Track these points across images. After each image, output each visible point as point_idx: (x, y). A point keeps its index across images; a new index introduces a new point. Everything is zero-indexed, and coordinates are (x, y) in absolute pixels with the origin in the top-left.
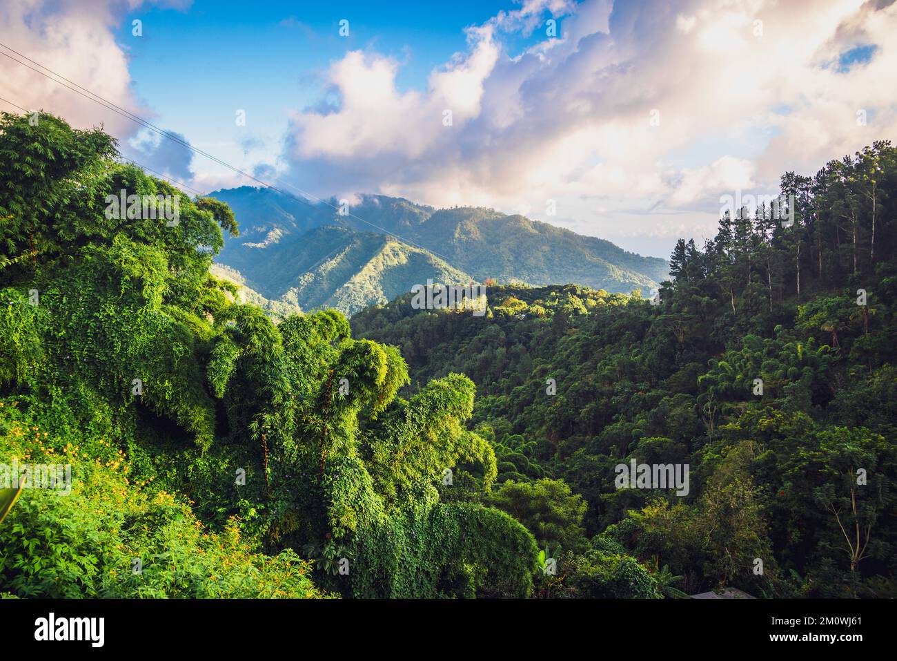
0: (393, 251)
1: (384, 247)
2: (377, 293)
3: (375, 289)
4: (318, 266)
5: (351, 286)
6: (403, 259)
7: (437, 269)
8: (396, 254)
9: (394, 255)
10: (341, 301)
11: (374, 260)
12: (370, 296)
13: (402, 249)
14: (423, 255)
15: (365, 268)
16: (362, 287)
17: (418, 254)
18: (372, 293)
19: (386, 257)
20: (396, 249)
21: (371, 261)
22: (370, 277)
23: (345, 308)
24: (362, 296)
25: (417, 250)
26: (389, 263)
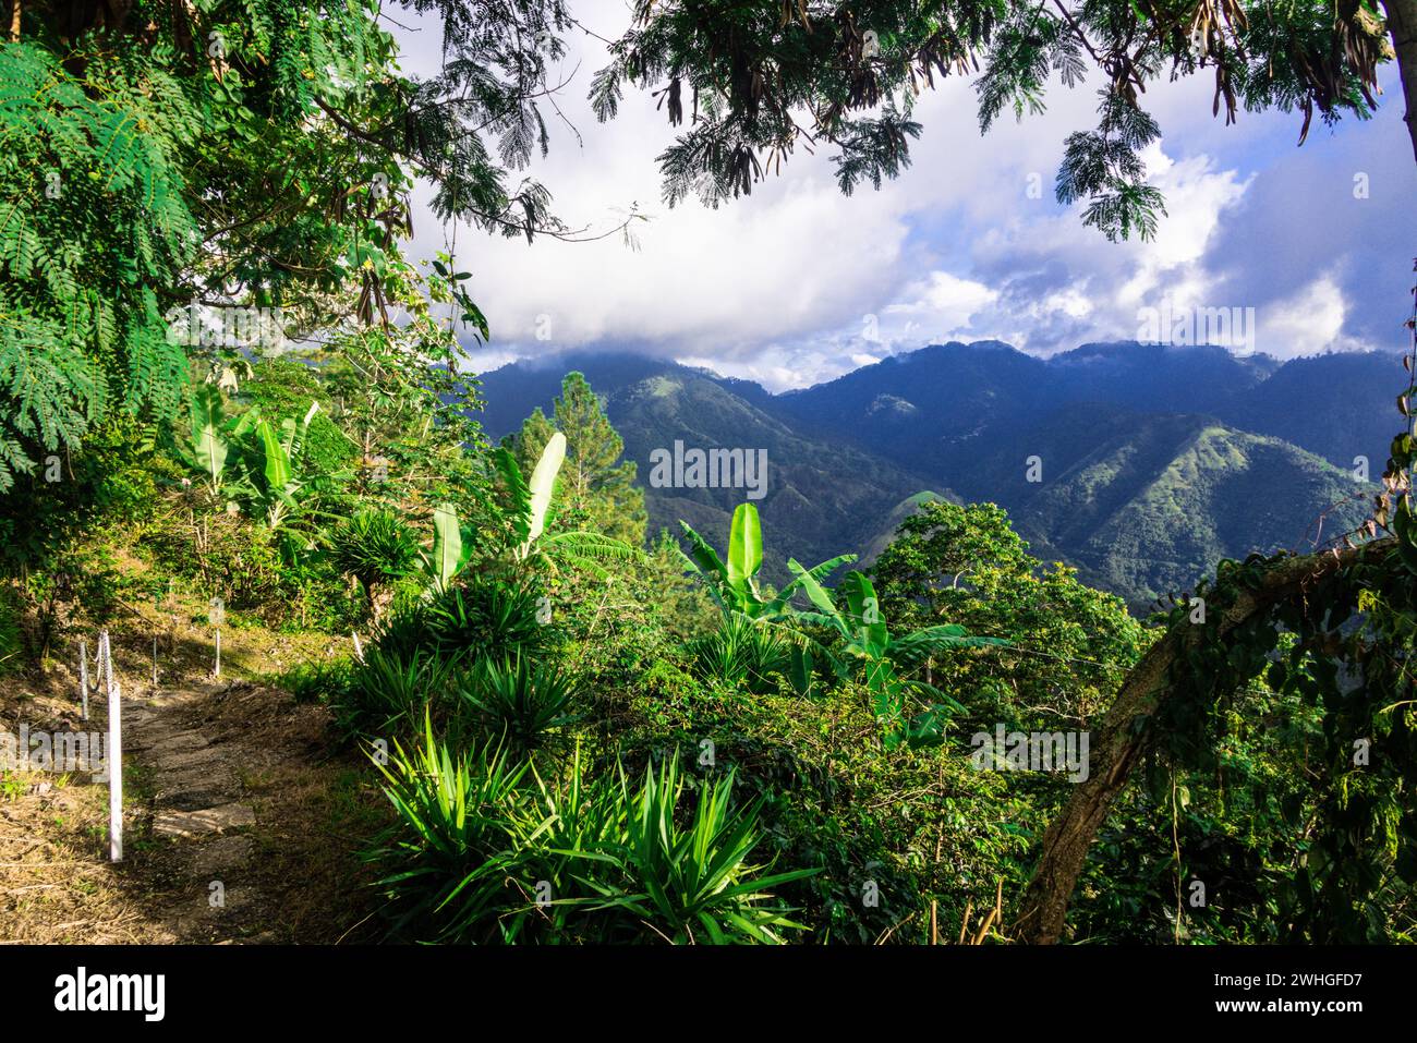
0: (1217, 443)
1: (1198, 436)
2: (1190, 519)
3: (1185, 512)
4: (1076, 471)
5: (1140, 507)
6: (1239, 459)
7: (1312, 475)
8: (1223, 450)
9: (1217, 450)
10: (1122, 532)
11: (1179, 461)
12: (1177, 523)
13: (1234, 440)
14: (1279, 450)
15: (1164, 475)
16: (1160, 509)
17: (1267, 447)
18: (1181, 520)
19: (1202, 455)
20: (1222, 440)
21: (1175, 463)
22: (1174, 490)
23: (1131, 545)
24: (1162, 526)
25: (1262, 440)
26: (1209, 465)
